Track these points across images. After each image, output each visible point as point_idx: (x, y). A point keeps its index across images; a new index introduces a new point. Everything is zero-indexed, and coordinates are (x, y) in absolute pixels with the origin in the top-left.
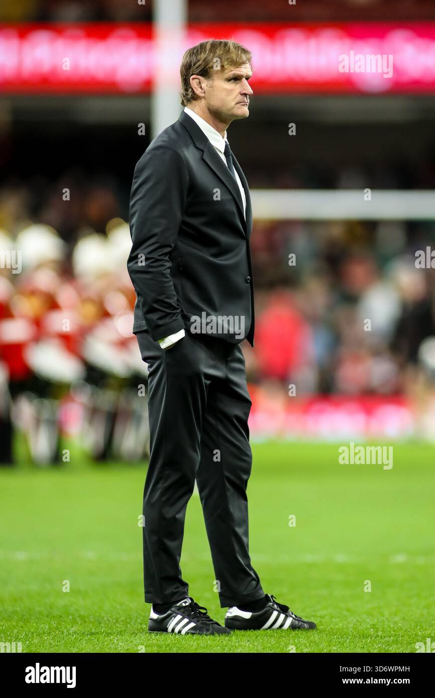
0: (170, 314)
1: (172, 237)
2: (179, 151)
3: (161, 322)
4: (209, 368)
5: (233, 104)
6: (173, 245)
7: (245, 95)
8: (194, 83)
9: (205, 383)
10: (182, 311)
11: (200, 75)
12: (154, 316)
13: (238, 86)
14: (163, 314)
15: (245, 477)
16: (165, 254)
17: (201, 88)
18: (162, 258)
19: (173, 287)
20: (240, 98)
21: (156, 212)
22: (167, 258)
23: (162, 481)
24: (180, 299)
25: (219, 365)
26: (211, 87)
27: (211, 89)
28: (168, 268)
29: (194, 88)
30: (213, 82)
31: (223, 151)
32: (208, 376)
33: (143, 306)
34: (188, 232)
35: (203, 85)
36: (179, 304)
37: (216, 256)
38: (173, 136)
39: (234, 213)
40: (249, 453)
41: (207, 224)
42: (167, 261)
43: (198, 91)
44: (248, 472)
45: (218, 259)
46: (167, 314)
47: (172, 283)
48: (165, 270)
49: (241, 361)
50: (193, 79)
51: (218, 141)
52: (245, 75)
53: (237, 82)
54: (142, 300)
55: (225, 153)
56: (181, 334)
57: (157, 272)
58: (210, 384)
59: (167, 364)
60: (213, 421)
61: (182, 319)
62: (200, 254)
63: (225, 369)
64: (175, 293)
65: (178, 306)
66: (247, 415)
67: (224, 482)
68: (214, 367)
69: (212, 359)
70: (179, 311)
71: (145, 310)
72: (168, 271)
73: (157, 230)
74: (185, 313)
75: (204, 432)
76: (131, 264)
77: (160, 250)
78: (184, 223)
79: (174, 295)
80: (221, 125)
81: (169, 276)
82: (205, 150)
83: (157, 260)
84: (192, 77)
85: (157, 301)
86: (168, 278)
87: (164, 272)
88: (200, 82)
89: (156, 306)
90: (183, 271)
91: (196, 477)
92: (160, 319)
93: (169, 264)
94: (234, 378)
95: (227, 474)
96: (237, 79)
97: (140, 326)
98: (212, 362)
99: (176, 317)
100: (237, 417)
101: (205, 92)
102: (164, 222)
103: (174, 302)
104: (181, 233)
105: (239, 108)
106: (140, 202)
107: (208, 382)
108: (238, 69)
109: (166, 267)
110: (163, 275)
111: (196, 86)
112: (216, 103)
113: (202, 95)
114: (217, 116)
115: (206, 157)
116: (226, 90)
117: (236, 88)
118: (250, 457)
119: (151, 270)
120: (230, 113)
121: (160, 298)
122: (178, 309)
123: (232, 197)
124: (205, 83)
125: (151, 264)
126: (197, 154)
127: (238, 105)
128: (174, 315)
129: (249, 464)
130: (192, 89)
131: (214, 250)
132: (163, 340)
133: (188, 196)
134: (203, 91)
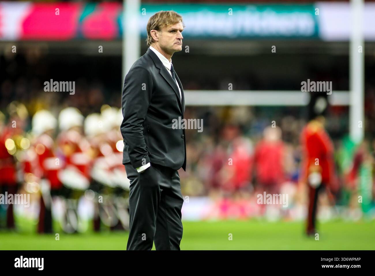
0: (142, 154)
1: (144, 115)
2: (148, 70)
3: (138, 159)
4: (162, 182)
5: (172, 44)
6: (144, 118)
7: (179, 39)
8: (152, 34)
9: (160, 191)
10: (149, 153)
11: (155, 30)
12: (134, 156)
13: (175, 34)
14: (139, 154)
15: (179, 239)
16: (141, 123)
17: (156, 36)
18: (139, 125)
19: (144, 140)
20: (176, 41)
21: (136, 102)
22: (141, 125)
23: (137, 241)
24: (148, 147)
25: (167, 181)
26: (161, 35)
27: (161, 37)
28: (142, 131)
29: (152, 36)
30: (162, 33)
31: (170, 69)
32: (162, 187)
33: (129, 150)
34: (152, 112)
35: (157, 35)
36: (147, 149)
37: (166, 124)
38: (145, 61)
39: (176, 102)
40: (181, 226)
41: (163, 107)
42: (142, 127)
43: (155, 38)
44: (181, 236)
45: (168, 126)
46: (142, 155)
47: (144, 138)
48: (141, 131)
49: (178, 179)
50: (152, 32)
51: (167, 64)
52: (179, 29)
53: (175, 32)
54: (128, 147)
55: (171, 71)
56: (149, 165)
57: (136, 133)
58: (162, 191)
59: (141, 181)
60: (163, 210)
61: (149, 157)
62: (159, 123)
63: (170, 183)
64: (145, 144)
65: (147, 150)
66: (181, 207)
67: (169, 242)
68: (165, 182)
69: (164, 178)
70: (147, 153)
71: (130, 152)
72: (142, 132)
73: (136, 111)
74: (151, 154)
75: (159, 215)
76: (122, 128)
77: (138, 121)
78: (150, 107)
79: (145, 145)
80: (168, 56)
81: (142, 135)
82: (161, 69)
83: (137, 126)
84: (151, 31)
85: (136, 148)
86: (141, 135)
87: (140, 132)
88: (155, 34)
89: (136, 150)
90: (150, 132)
91: (154, 240)
92: (137, 157)
93: (142, 129)
94: (175, 187)
95: (170, 237)
96: (174, 31)
97: (126, 161)
98: (164, 180)
99: (146, 156)
100: (176, 208)
101: (158, 38)
102: (140, 106)
103: (145, 149)
104: (149, 112)
105: (176, 46)
106: (128, 96)
107: (162, 190)
108: (174, 26)
109: (141, 130)
110: (140, 134)
111: (154, 35)
112: (164, 44)
113: (157, 40)
114: (166, 51)
115: (161, 73)
116: (169, 37)
117: (174, 36)
118: (182, 228)
119: (133, 131)
120: (171, 48)
121: (138, 146)
122: (147, 152)
123: (175, 93)
124: (158, 34)
125: (134, 129)
126: (157, 71)
127: (175, 45)
128: (145, 155)
129: (181, 232)
130: (152, 37)
131: (166, 121)
132: (139, 168)
133: (152, 93)
134: (157, 38)
